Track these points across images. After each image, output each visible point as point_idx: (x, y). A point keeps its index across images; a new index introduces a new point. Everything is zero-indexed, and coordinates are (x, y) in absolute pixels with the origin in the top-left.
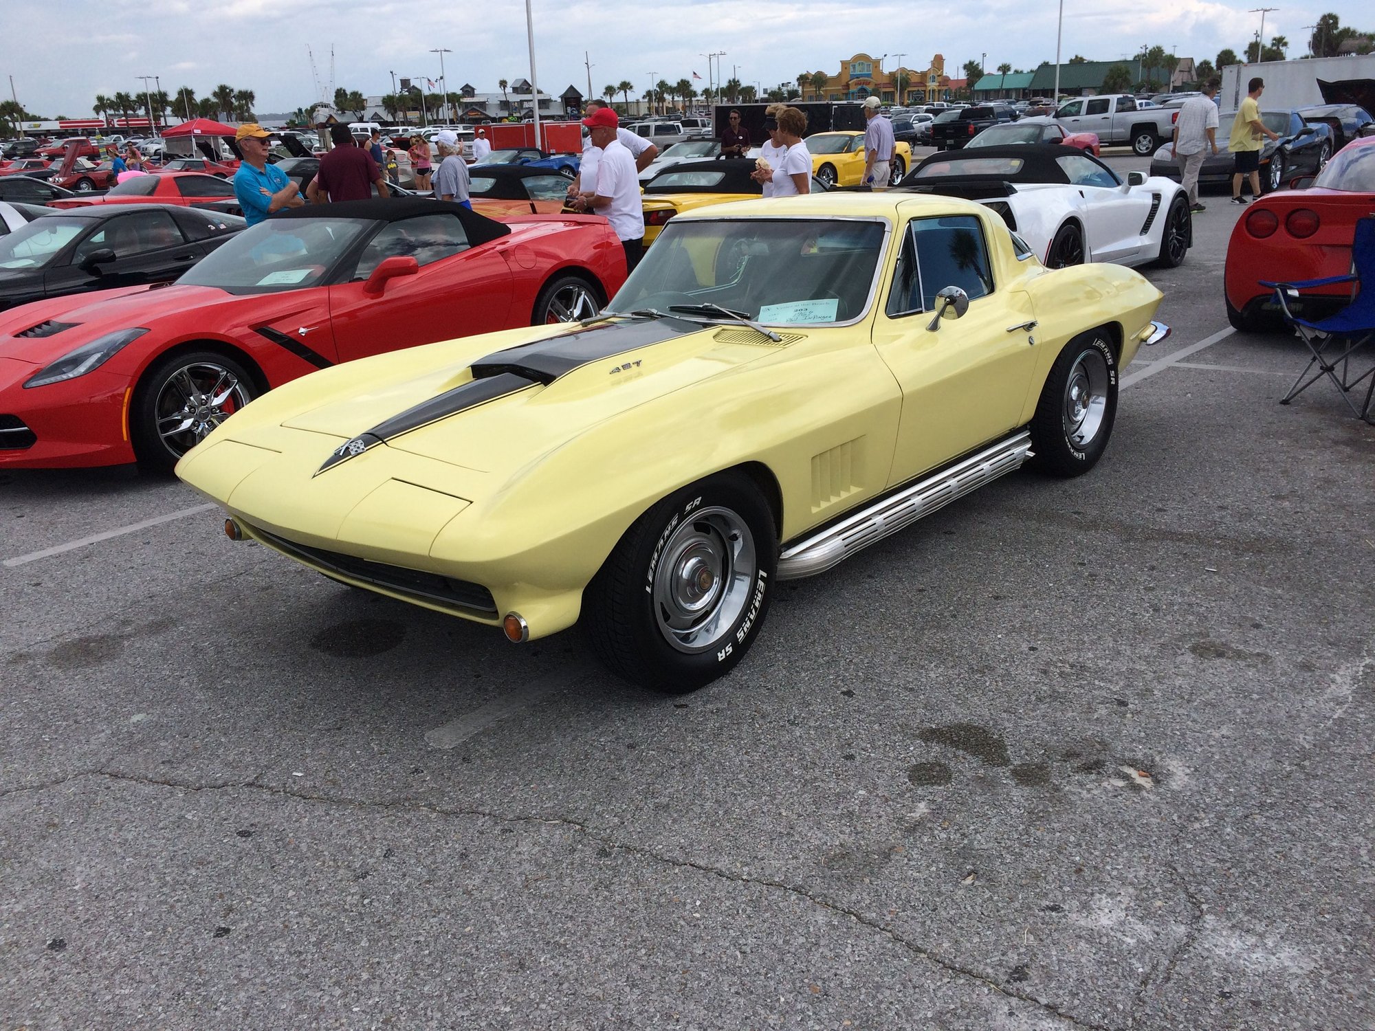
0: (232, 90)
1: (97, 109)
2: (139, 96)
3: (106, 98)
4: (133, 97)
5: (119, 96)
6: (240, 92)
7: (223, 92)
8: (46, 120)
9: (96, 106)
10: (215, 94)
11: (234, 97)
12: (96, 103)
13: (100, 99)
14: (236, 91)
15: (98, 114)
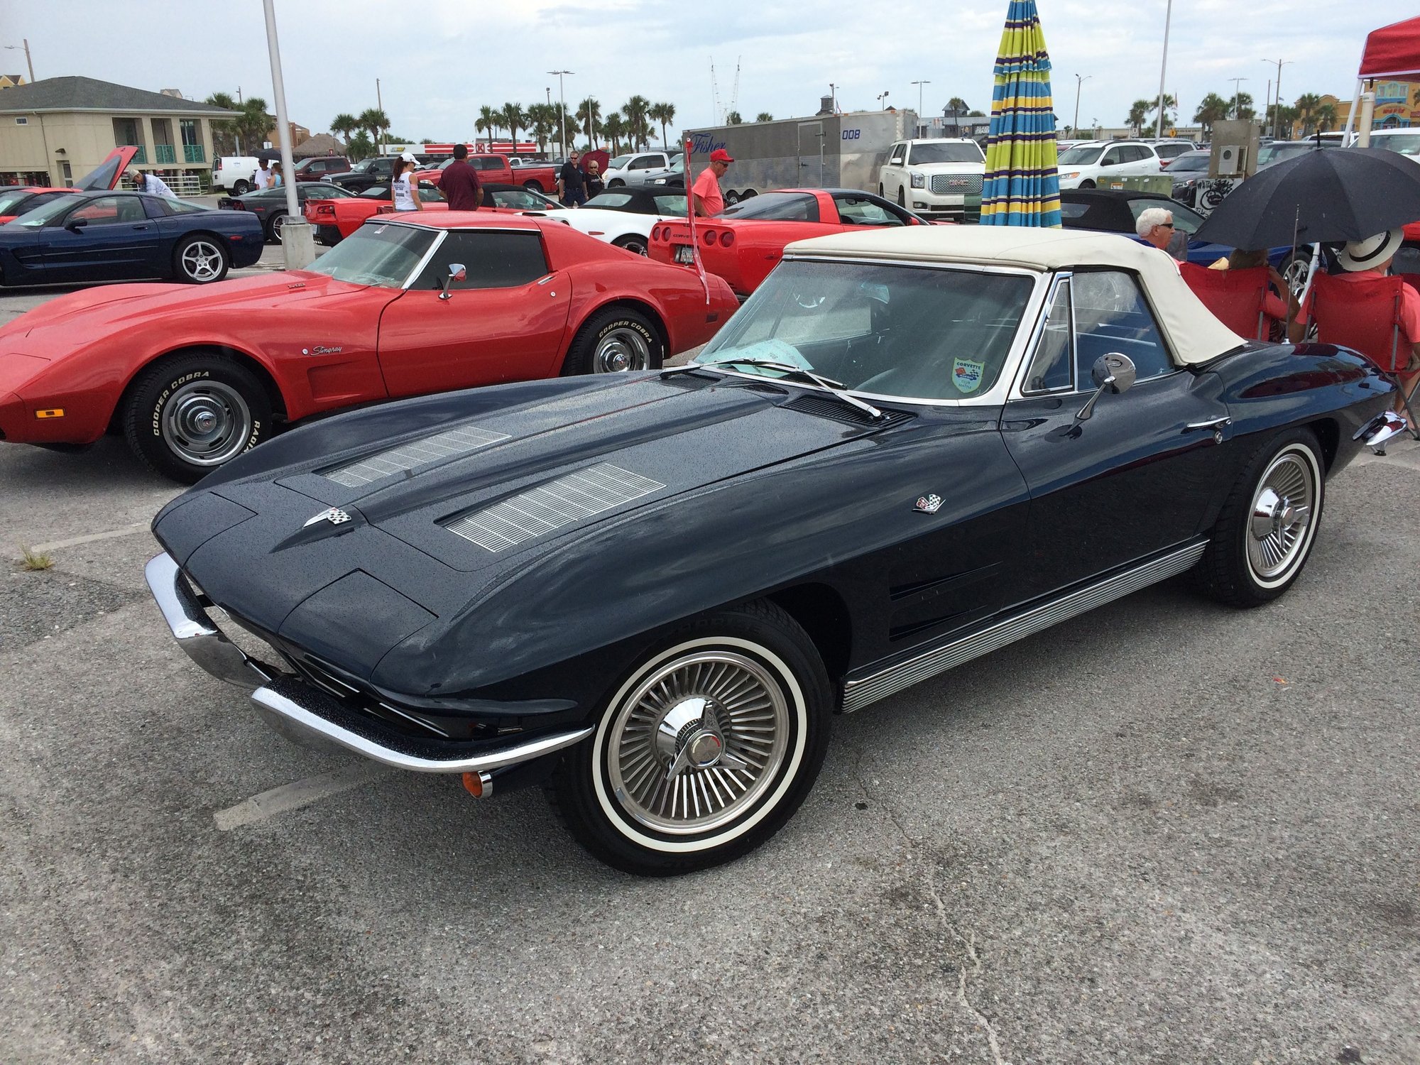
0: (647, 104)
1: (480, 125)
2: (532, 109)
3: (492, 110)
4: (525, 110)
5: (508, 108)
6: (657, 106)
7: (636, 107)
8: (410, 143)
9: (479, 120)
10: (625, 109)
11: (648, 112)
12: (480, 116)
13: (485, 111)
14: (652, 106)
15: (480, 131)
